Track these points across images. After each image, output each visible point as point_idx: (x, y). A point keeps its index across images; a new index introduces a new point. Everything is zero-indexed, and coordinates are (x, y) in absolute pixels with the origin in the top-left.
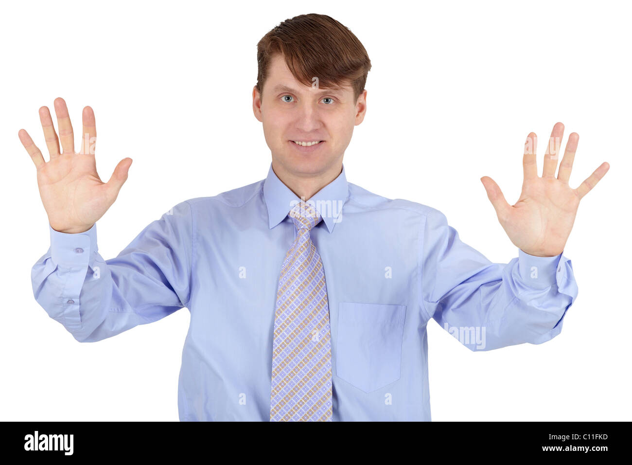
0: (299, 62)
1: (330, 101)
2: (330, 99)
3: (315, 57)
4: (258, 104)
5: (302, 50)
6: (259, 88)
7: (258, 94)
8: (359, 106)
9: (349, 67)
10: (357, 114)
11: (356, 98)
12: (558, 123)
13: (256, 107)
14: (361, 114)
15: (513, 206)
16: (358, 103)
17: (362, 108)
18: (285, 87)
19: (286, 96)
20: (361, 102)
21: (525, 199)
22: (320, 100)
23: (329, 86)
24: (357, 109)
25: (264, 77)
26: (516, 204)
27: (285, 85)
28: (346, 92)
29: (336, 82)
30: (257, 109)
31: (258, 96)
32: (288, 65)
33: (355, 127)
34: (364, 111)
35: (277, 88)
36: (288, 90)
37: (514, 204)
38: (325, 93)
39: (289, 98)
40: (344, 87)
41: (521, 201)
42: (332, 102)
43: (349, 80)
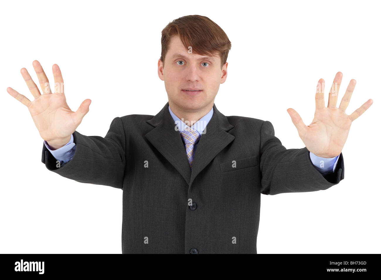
0: (188, 38)
1: (206, 65)
2: (206, 63)
3: (198, 36)
4: (161, 70)
5: (190, 31)
6: (162, 59)
7: (161, 63)
8: (223, 72)
9: (219, 44)
10: (222, 76)
11: (222, 66)
12: (339, 72)
13: (160, 72)
14: (224, 77)
15: (308, 126)
16: (223, 70)
17: (225, 73)
18: (180, 55)
19: (180, 61)
20: (224, 69)
21: (316, 122)
22: (200, 63)
23: (206, 54)
24: (222, 74)
25: (166, 50)
26: (310, 125)
27: (179, 54)
28: (217, 59)
29: (211, 52)
30: (161, 73)
31: (161, 65)
32: (182, 41)
33: (221, 84)
34: (226, 75)
35: (174, 56)
36: (181, 57)
37: (309, 125)
38: (204, 59)
39: (181, 63)
40: (215, 55)
41: (314, 123)
42: (208, 65)
43: (218, 52)
